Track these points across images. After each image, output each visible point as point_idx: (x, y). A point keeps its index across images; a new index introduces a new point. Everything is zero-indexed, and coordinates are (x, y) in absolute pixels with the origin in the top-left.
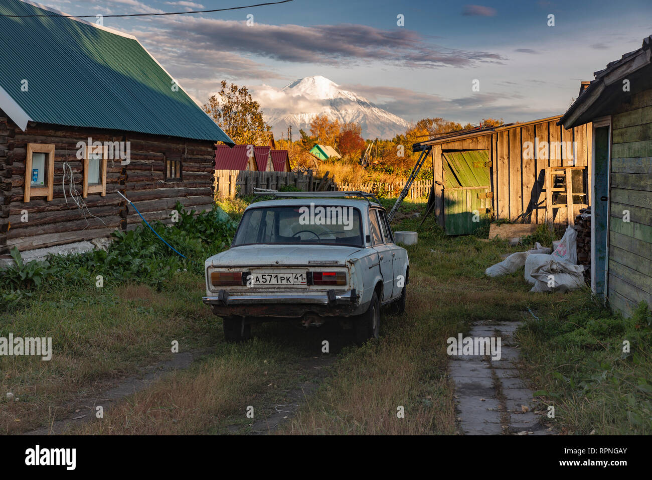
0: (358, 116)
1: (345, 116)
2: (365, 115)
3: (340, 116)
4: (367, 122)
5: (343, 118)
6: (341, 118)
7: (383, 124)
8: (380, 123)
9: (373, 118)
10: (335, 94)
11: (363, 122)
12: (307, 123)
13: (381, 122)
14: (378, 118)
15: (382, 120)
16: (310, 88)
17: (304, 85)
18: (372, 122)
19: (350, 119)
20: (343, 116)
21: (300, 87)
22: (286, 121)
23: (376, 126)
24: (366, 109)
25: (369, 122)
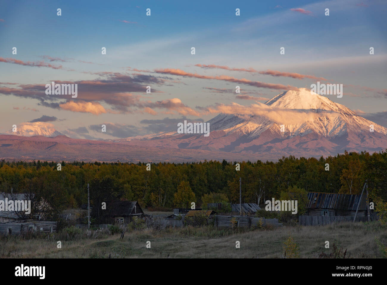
0: (340, 125)
1: (327, 125)
2: (347, 124)
3: (322, 125)
4: (348, 130)
5: (325, 127)
6: (323, 127)
7: (363, 132)
8: (360, 131)
9: (353, 126)
10: (318, 104)
11: (344, 130)
12: (291, 131)
13: (362, 130)
14: (358, 126)
15: (362, 128)
16: (294, 100)
17: (288, 97)
18: (352, 130)
19: (332, 128)
20: (325, 125)
21: (285, 98)
22: (272, 130)
23: (356, 134)
24: (347, 119)
25: (351, 130)
